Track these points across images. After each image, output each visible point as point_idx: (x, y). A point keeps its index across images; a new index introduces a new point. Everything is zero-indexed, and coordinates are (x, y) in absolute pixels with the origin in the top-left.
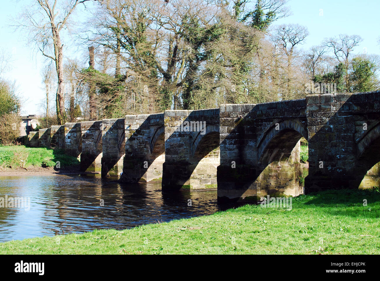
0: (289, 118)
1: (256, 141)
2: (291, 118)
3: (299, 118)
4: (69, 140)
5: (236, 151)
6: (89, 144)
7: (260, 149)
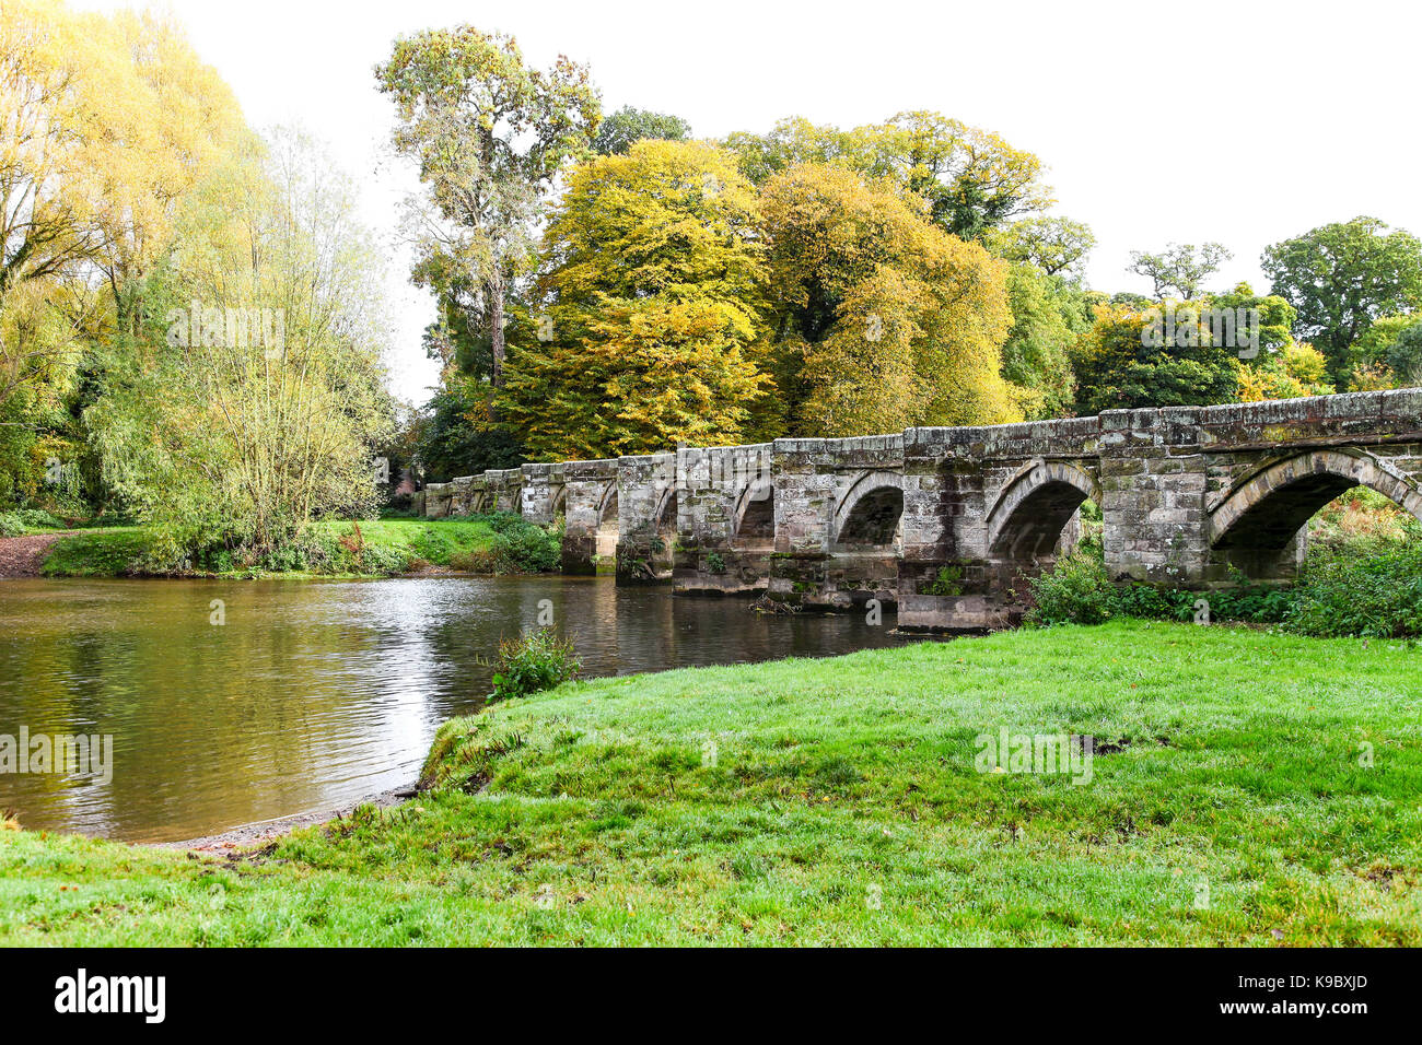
0: (1059, 458)
1: (983, 508)
2: (1063, 458)
3: (1081, 458)
4: (531, 504)
5: (940, 528)
6: (583, 514)
7: (992, 525)
